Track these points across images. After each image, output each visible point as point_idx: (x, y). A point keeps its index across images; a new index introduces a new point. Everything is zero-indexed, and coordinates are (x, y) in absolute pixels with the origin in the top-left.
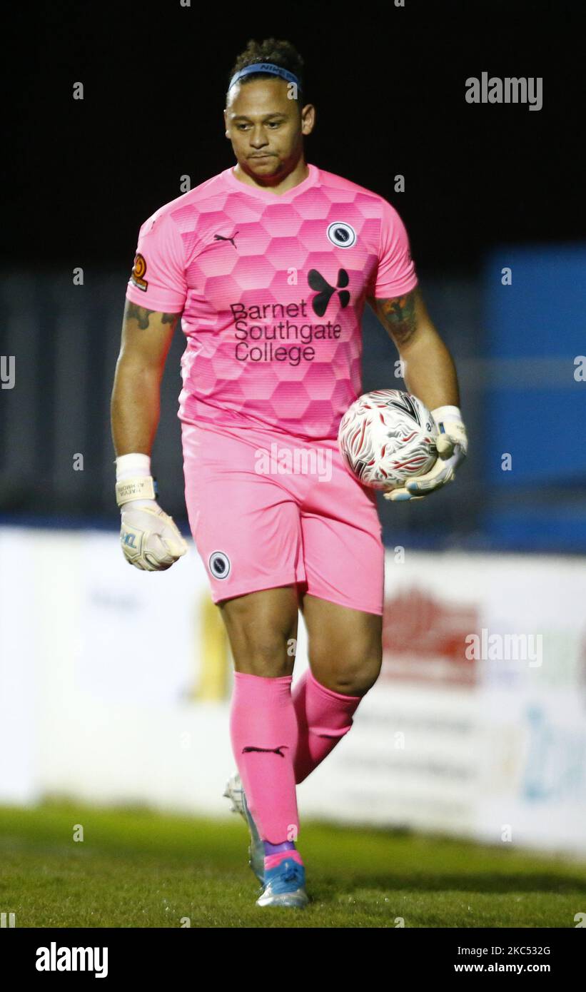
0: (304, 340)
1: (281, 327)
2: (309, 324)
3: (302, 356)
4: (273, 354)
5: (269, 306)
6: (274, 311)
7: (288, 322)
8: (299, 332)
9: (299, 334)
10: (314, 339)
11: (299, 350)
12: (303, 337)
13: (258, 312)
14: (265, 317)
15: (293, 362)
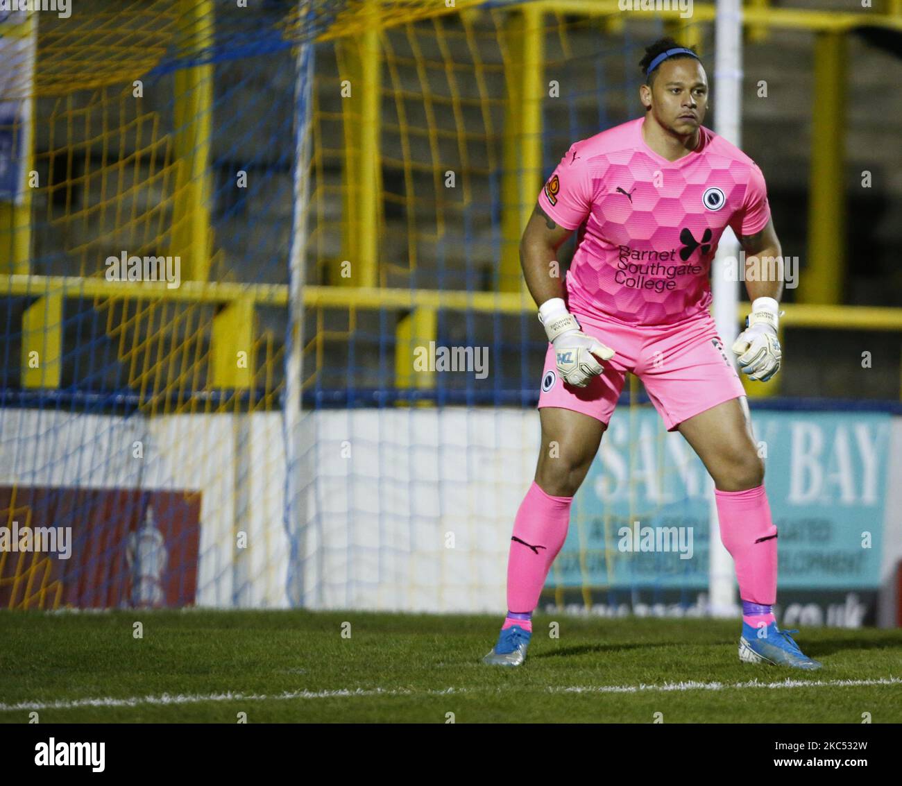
0: (669, 276)
1: (653, 267)
2: (675, 266)
3: (665, 287)
4: (644, 283)
5: (647, 252)
6: (649, 256)
7: (659, 264)
8: (666, 270)
9: (666, 272)
10: (677, 276)
11: (664, 283)
12: (669, 274)
13: (638, 255)
14: (642, 259)
15: (657, 290)
